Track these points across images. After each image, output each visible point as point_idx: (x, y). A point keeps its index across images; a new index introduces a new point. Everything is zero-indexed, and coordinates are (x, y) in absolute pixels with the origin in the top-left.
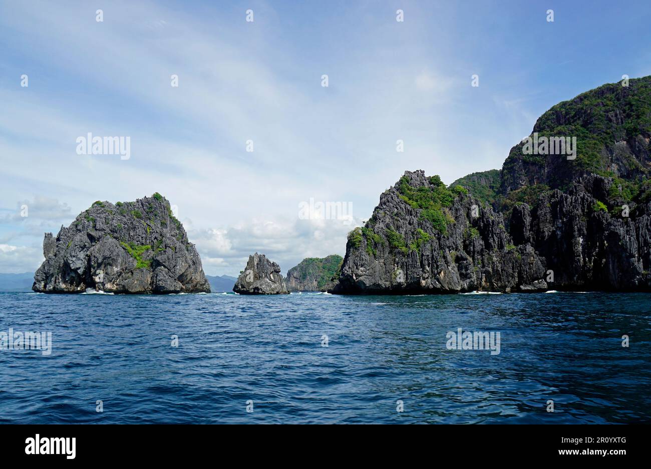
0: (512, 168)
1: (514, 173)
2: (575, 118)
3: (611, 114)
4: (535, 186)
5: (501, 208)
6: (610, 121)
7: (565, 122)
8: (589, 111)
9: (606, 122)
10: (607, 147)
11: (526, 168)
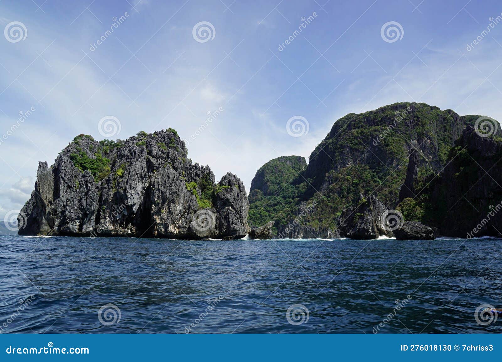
0: (342, 152)
1: (343, 155)
2: (382, 122)
3: (408, 122)
4: (357, 166)
5: (334, 179)
6: (408, 126)
7: (374, 124)
8: (392, 118)
9: (405, 126)
10: (407, 143)
11: (352, 153)
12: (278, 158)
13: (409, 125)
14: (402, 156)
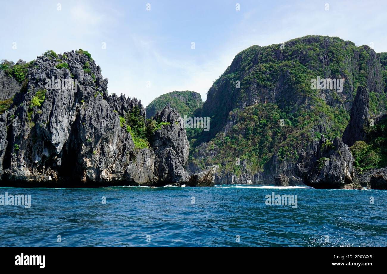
0: (248, 88)
1: (250, 92)
2: (293, 57)
3: (321, 57)
4: (265, 105)
5: (239, 119)
6: (322, 62)
7: (284, 58)
8: (304, 53)
9: (318, 62)
11: (259, 90)
12: (170, 93)
13: (323, 60)
14: (314, 95)
